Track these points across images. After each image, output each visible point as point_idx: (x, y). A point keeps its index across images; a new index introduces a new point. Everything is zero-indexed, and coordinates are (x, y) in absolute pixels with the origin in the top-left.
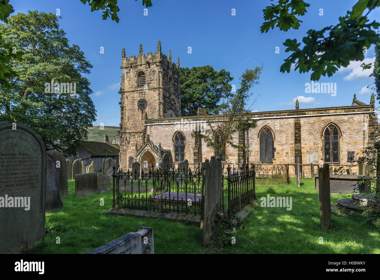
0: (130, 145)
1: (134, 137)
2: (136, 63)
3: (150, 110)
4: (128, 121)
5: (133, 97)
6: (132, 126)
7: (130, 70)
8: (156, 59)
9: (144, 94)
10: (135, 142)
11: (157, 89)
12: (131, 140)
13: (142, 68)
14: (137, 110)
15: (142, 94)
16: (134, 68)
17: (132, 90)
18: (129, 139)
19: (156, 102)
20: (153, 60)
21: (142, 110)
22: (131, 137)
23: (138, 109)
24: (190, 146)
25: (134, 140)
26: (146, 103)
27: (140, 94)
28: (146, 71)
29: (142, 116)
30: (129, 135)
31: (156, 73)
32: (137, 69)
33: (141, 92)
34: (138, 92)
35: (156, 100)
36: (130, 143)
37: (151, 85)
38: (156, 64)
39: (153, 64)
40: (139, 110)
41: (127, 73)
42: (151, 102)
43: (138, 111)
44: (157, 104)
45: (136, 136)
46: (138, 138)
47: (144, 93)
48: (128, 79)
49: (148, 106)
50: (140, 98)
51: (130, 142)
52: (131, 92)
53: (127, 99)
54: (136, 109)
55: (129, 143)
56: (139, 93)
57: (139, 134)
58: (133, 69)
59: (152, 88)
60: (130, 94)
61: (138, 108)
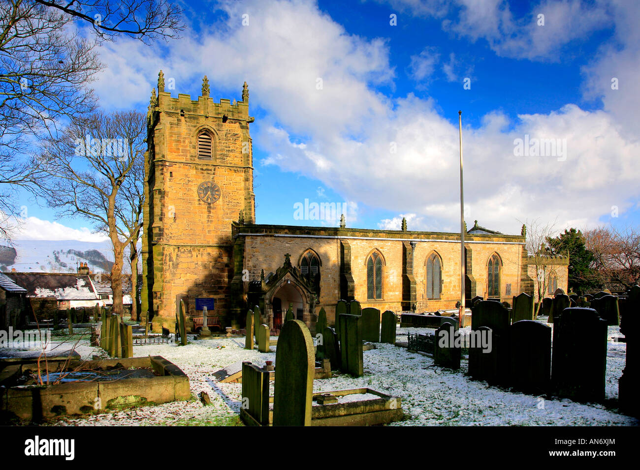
0: (179, 271)
1: (190, 255)
2: (195, 111)
3: (226, 207)
4: (175, 221)
5: (187, 176)
6: (184, 232)
7: (179, 120)
8: (240, 115)
9: (214, 174)
10: (193, 266)
11: (242, 169)
12: (181, 260)
13: (210, 124)
14: (197, 202)
15: (209, 172)
16: (190, 118)
17: (184, 161)
18: (177, 259)
19: (240, 192)
20: (233, 115)
21: (209, 204)
22: (183, 255)
23: (199, 200)
24: (330, 276)
25: (190, 260)
26: (218, 191)
27: (206, 172)
28: (218, 130)
29: (208, 216)
30: (177, 250)
31: (240, 139)
32: (198, 123)
33: (205, 168)
34: (200, 167)
35: (240, 190)
36: (180, 266)
37: (228, 158)
38: (240, 123)
39: (233, 121)
40: (202, 202)
41: (171, 124)
42: (230, 191)
43: (199, 204)
44: (243, 198)
45: (194, 254)
46: (199, 256)
47: (213, 172)
48: (175, 138)
49: (221, 198)
50: (203, 181)
51: (178, 264)
52: (182, 165)
53: (171, 176)
54: (194, 200)
55: (176, 266)
56: (202, 169)
57: (201, 250)
58: (188, 120)
59: (231, 165)
60: (180, 167)
61: (198, 198)
